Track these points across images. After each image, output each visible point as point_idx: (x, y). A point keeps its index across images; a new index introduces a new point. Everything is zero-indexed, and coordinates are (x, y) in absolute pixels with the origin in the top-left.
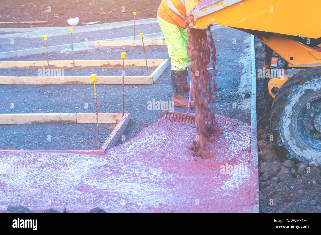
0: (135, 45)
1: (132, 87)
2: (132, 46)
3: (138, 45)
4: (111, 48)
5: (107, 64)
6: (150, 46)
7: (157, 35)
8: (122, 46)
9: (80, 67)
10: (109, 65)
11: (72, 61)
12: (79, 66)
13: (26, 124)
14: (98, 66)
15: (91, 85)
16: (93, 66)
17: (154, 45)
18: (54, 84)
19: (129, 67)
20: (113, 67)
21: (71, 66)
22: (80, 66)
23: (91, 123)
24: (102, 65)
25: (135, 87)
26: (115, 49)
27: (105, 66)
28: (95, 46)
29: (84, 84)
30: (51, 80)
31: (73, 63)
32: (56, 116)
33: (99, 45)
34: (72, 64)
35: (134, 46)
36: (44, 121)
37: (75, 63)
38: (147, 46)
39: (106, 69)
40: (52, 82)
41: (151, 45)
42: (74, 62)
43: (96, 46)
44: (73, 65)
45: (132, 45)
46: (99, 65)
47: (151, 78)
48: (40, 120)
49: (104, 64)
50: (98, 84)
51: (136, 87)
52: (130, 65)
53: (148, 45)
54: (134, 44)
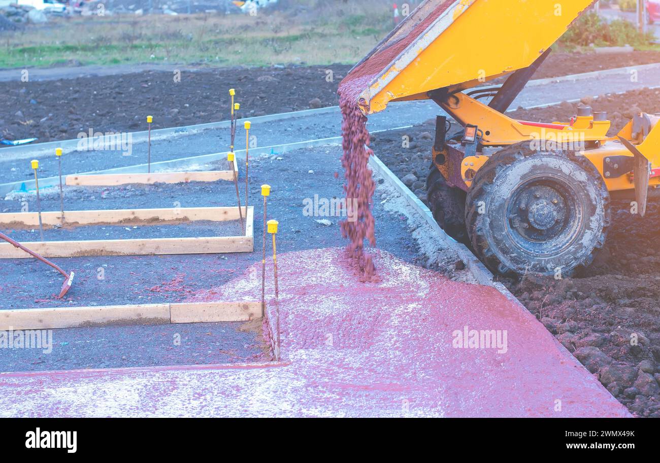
0: (152, 182)
1: (219, 258)
2: (146, 184)
3: (157, 182)
4: (106, 188)
5: (132, 217)
6: (181, 184)
7: (182, 162)
8: (127, 185)
9: (77, 225)
10: (136, 220)
11: (58, 213)
12: (73, 223)
13: (69, 328)
14: (112, 222)
15: (131, 257)
16: (103, 222)
17: (189, 181)
18: (52, 256)
19: (178, 222)
20: (146, 224)
21: (58, 223)
22: (77, 223)
23: (200, 321)
24: (122, 219)
25: (223, 257)
26: (114, 191)
27: (128, 221)
28: (69, 186)
29: (116, 254)
30: (47, 249)
31: (61, 216)
32: (131, 310)
33: (78, 184)
34: (59, 218)
35: (150, 185)
36: (105, 321)
37: (65, 216)
38: (175, 184)
39: (134, 227)
40: (48, 252)
41: (184, 181)
42: (63, 215)
43: (73, 186)
44: (62, 222)
45: (145, 182)
46: (116, 220)
47: (249, 241)
48: (98, 319)
49: (125, 218)
50: (144, 253)
51: (226, 258)
52: (177, 219)
53: (177, 182)
54: (149, 180)
